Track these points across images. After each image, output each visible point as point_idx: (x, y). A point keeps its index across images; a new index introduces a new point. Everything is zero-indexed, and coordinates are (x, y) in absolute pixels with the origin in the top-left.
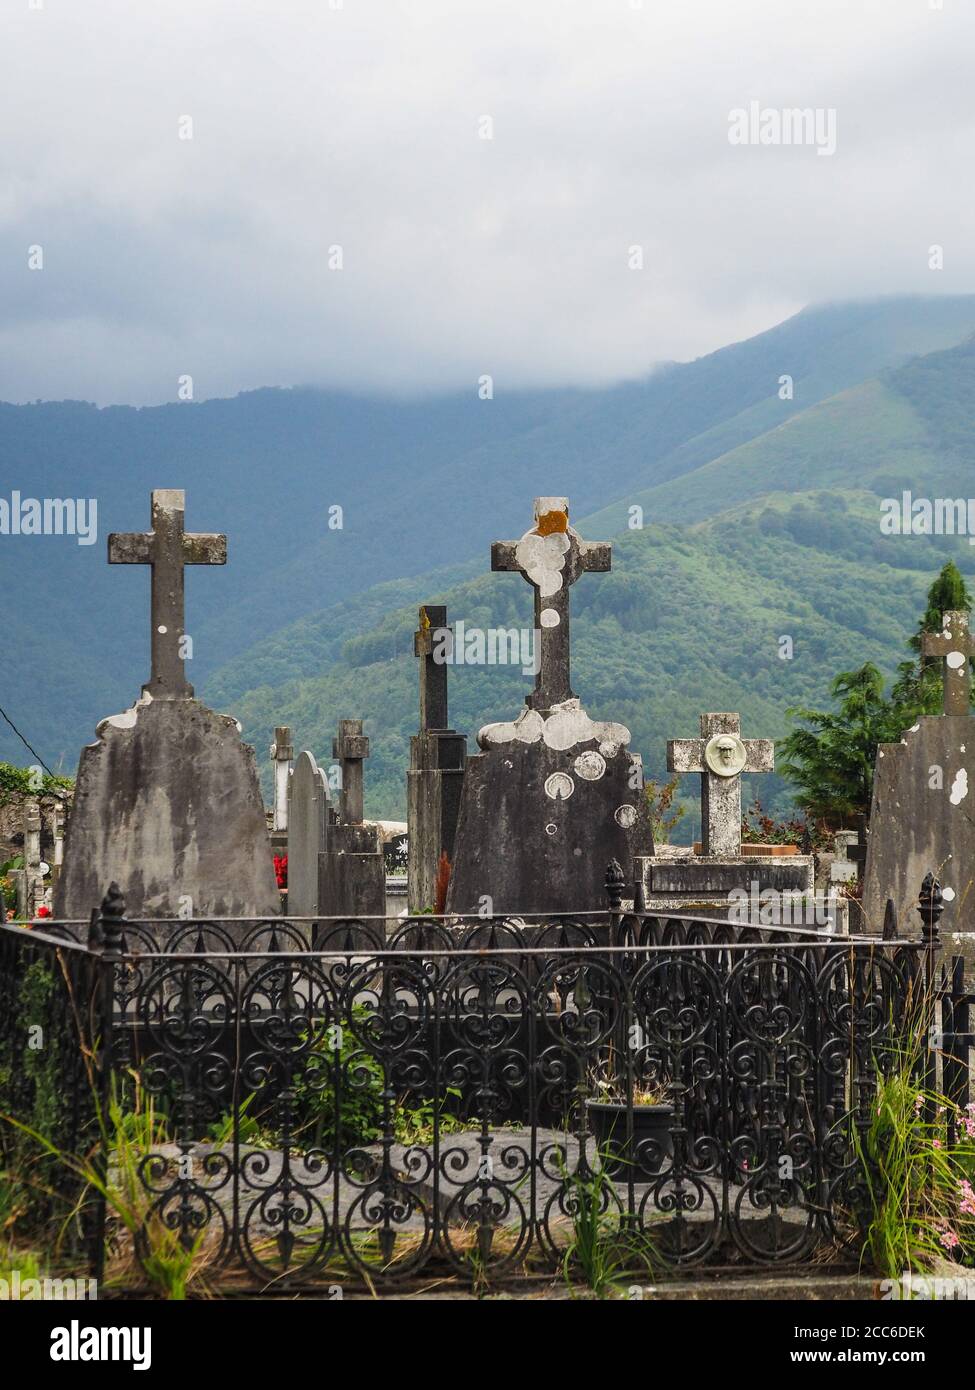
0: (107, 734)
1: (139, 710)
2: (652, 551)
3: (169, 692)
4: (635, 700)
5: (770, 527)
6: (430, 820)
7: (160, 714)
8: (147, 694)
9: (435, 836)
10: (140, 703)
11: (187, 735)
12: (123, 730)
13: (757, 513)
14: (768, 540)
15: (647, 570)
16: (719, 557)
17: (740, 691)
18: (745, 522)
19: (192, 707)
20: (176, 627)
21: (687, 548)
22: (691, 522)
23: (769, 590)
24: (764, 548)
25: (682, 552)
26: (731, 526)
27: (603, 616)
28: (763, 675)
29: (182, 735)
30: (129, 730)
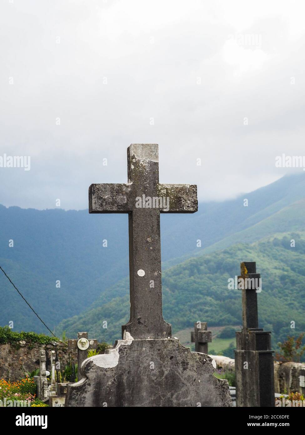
0: (91, 374)
1: (120, 350)
2: (239, 252)
3: (149, 332)
4: (235, 299)
5: (276, 243)
6: (251, 378)
7: (141, 354)
8: (128, 335)
9: (255, 387)
10: (121, 343)
11: (166, 373)
12: (106, 370)
13: (272, 240)
14: (276, 248)
15: (238, 258)
16: (261, 254)
17: (268, 296)
18: (268, 242)
19: (170, 347)
20: (154, 271)
21: (250, 251)
22: (251, 243)
23: (276, 264)
24: (275, 250)
25: (248, 252)
26: (264, 244)
27: (224, 273)
28: (275, 290)
29: (162, 373)
30: (112, 369)
